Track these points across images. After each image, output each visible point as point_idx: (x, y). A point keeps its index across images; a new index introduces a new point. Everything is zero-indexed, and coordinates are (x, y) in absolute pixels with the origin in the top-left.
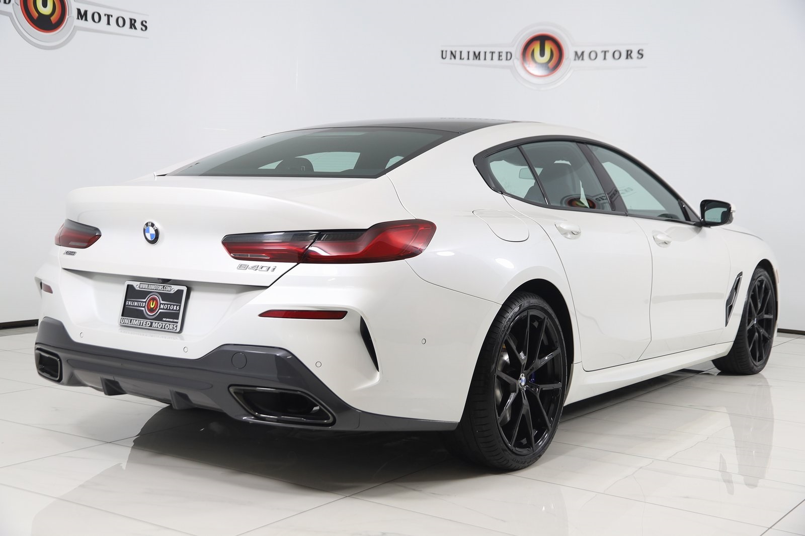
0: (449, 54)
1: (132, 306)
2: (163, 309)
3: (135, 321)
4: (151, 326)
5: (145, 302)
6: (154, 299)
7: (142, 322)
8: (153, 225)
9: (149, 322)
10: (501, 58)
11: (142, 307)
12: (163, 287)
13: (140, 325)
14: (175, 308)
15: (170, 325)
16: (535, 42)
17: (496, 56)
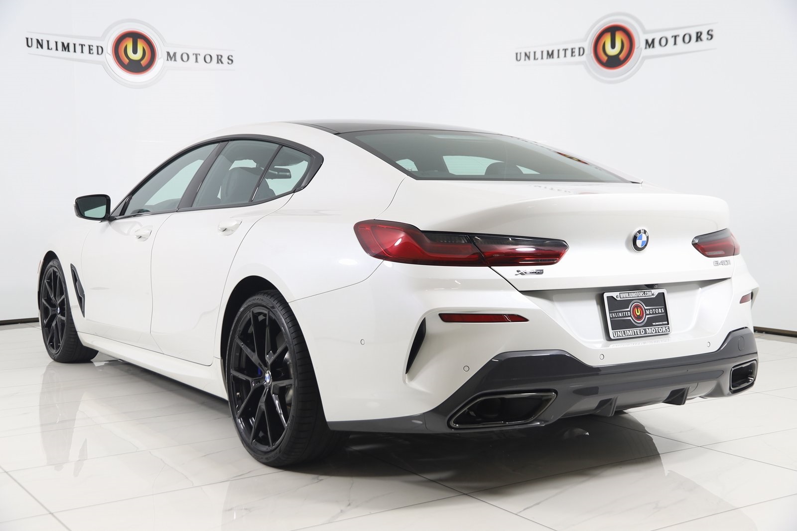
0: (523, 55)
1: (616, 318)
2: (650, 314)
3: (628, 331)
4: (646, 333)
5: (630, 311)
6: (637, 307)
7: (635, 331)
8: (645, 232)
9: (642, 329)
10: (574, 54)
11: (628, 316)
12: (644, 293)
13: (635, 335)
14: (660, 311)
15: (662, 327)
16: (605, 35)
17: (569, 53)
